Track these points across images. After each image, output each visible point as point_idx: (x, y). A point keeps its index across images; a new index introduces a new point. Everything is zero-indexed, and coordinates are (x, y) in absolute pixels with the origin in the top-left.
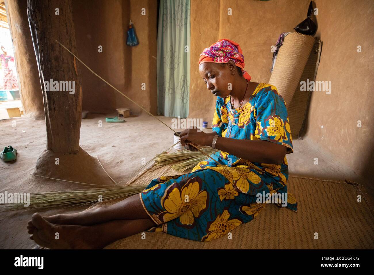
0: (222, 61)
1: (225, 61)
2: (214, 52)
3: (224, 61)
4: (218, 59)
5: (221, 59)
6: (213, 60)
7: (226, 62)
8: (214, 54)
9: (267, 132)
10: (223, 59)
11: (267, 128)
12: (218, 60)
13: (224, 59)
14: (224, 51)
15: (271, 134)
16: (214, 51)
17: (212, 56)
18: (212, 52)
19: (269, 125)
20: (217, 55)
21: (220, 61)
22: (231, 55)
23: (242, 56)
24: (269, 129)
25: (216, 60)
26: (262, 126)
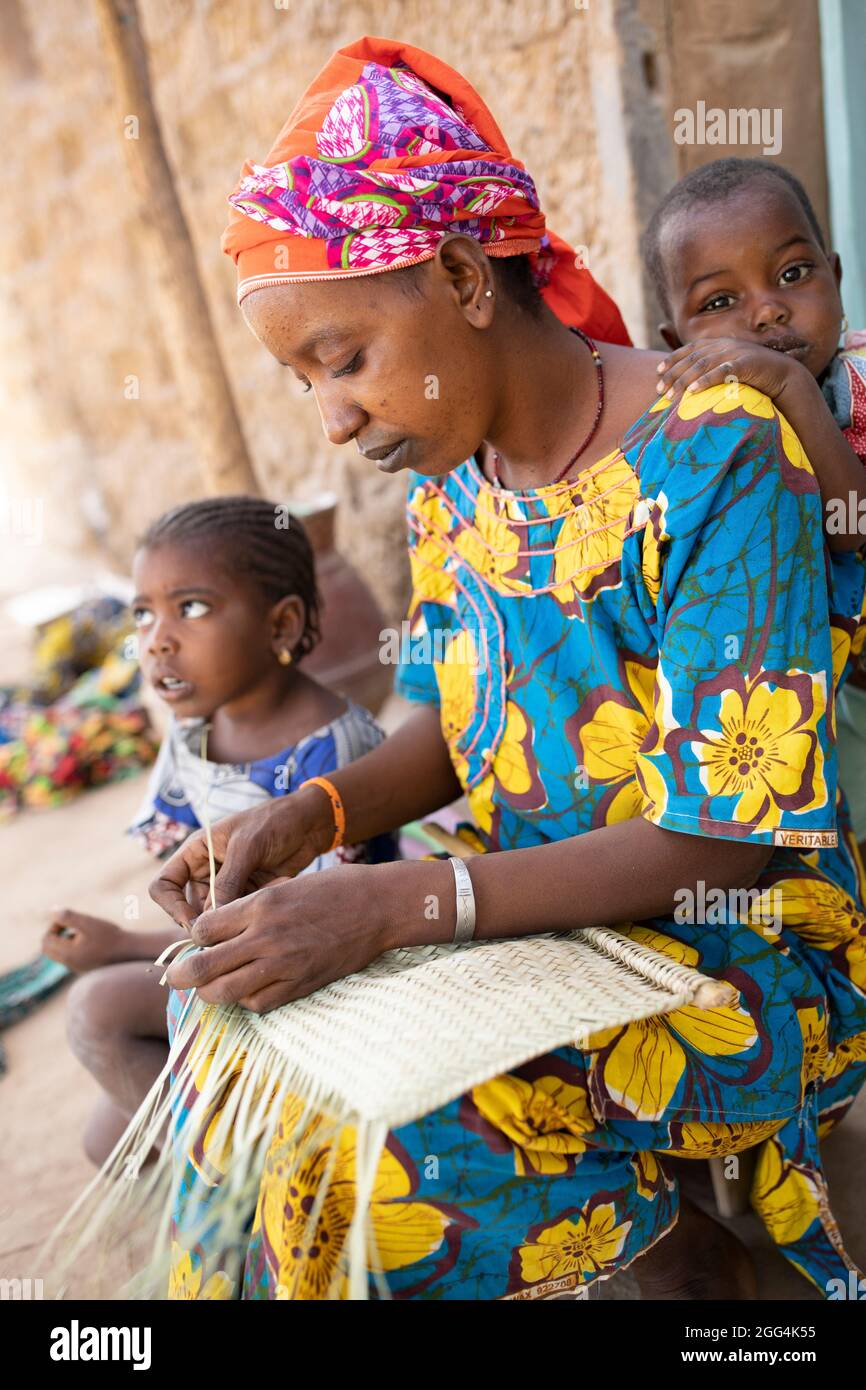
0: (393, 257)
1: (418, 252)
2: (332, 207)
3: (408, 251)
4: (366, 249)
5: (390, 247)
6: (334, 262)
7: (426, 254)
8: (334, 221)
9: (704, 764)
10: (398, 241)
11: (704, 740)
12: (370, 255)
13: (404, 239)
14: (392, 192)
15: (721, 780)
16: (325, 202)
17: (316, 228)
18: (316, 202)
19: (718, 725)
20: (355, 225)
21: (383, 256)
22: (447, 209)
23: (517, 185)
24: (712, 750)
25: (352, 257)
26: (677, 714)
